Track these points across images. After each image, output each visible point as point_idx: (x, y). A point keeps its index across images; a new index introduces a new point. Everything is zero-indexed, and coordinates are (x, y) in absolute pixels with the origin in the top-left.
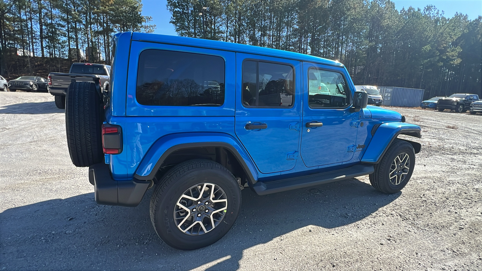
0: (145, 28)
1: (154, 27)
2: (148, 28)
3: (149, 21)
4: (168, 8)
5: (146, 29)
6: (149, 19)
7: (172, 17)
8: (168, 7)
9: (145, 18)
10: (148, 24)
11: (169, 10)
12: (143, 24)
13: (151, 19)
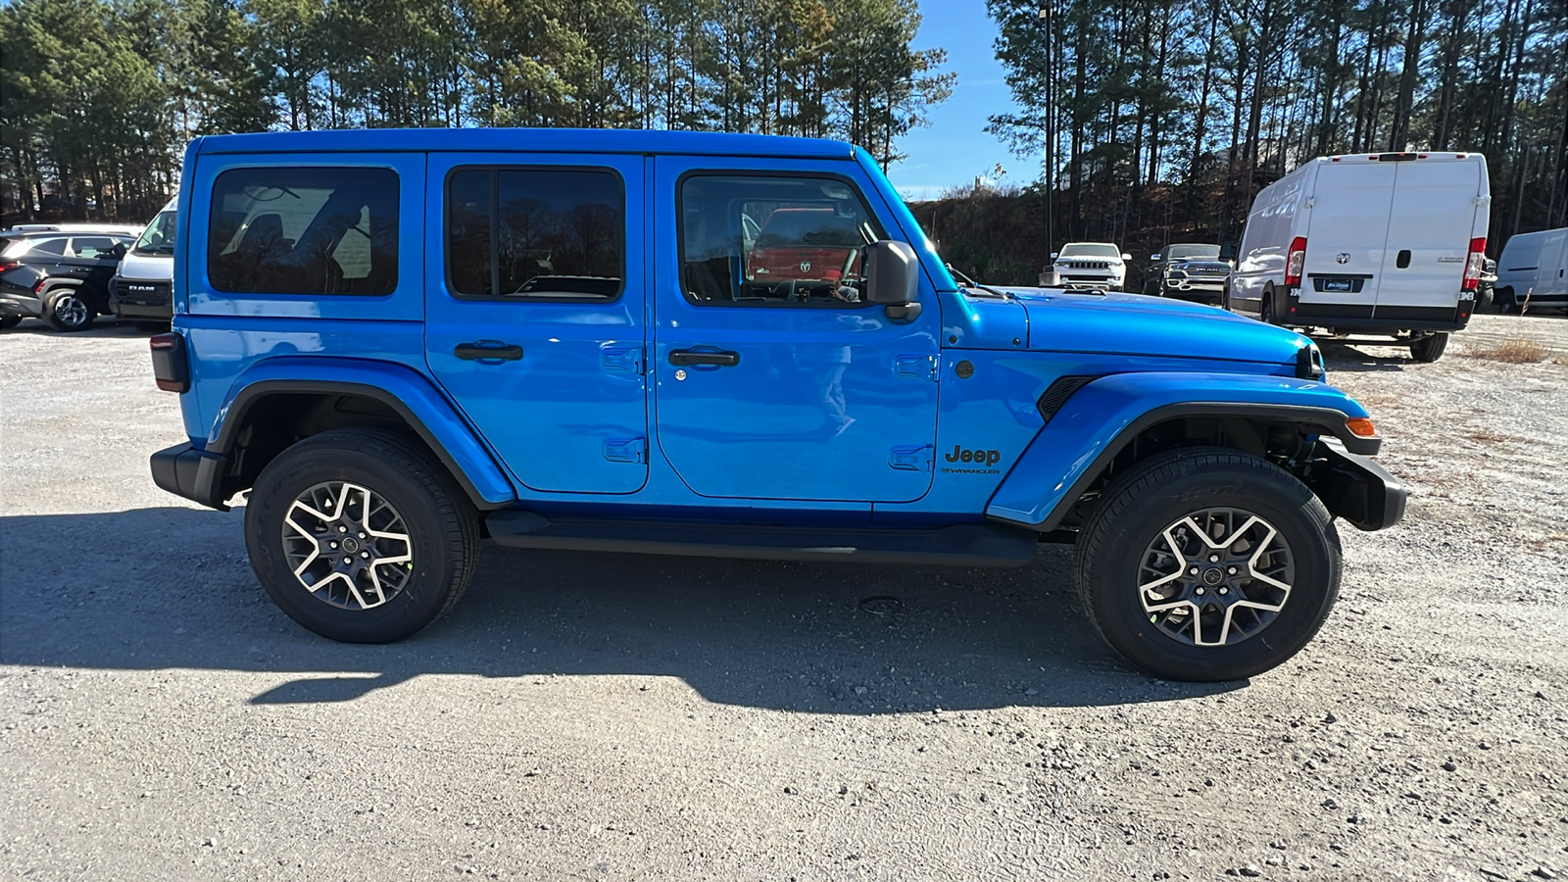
0: (925, 89)
1: (950, 81)
2: (933, 87)
3: (936, 64)
4: (992, 11)
5: (927, 91)
6: (936, 56)
7: (997, 39)
8: (990, 9)
9: (924, 55)
10: (932, 74)
11: (994, 18)
12: (917, 75)
13: (943, 58)
